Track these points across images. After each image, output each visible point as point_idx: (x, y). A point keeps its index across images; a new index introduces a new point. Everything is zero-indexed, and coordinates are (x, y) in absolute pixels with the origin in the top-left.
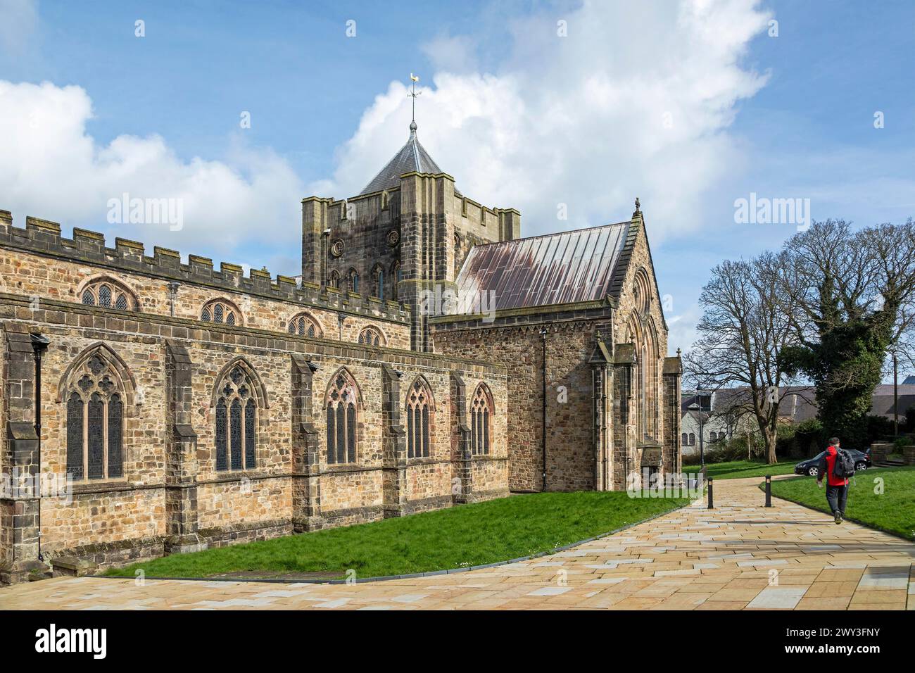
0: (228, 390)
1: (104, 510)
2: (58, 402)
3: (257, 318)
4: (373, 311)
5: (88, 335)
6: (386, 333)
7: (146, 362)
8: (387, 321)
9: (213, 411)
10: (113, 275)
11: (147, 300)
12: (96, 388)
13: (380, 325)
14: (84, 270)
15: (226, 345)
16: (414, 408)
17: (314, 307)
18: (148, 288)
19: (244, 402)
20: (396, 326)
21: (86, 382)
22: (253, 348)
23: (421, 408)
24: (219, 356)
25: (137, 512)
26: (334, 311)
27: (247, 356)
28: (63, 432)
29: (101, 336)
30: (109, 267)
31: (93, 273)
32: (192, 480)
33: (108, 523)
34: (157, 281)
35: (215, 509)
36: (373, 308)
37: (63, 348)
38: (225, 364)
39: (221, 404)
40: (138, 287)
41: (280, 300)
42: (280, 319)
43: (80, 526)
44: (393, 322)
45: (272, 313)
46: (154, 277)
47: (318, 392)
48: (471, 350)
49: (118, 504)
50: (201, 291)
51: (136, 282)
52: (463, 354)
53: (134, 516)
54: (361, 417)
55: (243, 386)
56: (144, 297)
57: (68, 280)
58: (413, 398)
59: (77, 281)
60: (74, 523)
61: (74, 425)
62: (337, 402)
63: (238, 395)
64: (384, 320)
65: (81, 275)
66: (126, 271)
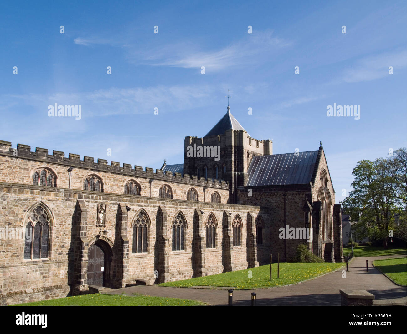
0: (176, 222)
1: (142, 263)
2: (131, 228)
3: (177, 191)
4: (216, 185)
5: (139, 206)
6: (221, 194)
7: (154, 213)
8: (221, 189)
9: (172, 230)
10: (134, 179)
11: (143, 186)
12: (141, 223)
13: (219, 191)
14: (126, 177)
15: (176, 206)
16: (235, 227)
17: (195, 185)
18: (144, 182)
19: (181, 226)
20: (225, 191)
21: (138, 220)
23: (238, 227)
24: (174, 210)
25: (150, 265)
26: (202, 186)
27: (182, 210)
29: (142, 206)
30: (133, 176)
31: (128, 178)
32: (166, 254)
33: (143, 268)
34: (146, 180)
35: (172, 265)
36: (216, 184)
37: (134, 210)
38: (175, 213)
39: (174, 227)
40: (141, 182)
41: (184, 184)
42: (184, 191)
43: (136, 268)
44: (223, 189)
45: (182, 188)
46: (145, 178)
48: (255, 201)
49: (145, 262)
50: (159, 182)
51: (140, 180)
52: (251, 202)
54: (217, 231)
55: (180, 221)
56: (142, 186)
57: (121, 181)
58: (235, 222)
59: (124, 182)
61: (135, 235)
62: (209, 225)
63: (179, 224)
64: (220, 189)
65: (125, 179)
66: (138, 177)
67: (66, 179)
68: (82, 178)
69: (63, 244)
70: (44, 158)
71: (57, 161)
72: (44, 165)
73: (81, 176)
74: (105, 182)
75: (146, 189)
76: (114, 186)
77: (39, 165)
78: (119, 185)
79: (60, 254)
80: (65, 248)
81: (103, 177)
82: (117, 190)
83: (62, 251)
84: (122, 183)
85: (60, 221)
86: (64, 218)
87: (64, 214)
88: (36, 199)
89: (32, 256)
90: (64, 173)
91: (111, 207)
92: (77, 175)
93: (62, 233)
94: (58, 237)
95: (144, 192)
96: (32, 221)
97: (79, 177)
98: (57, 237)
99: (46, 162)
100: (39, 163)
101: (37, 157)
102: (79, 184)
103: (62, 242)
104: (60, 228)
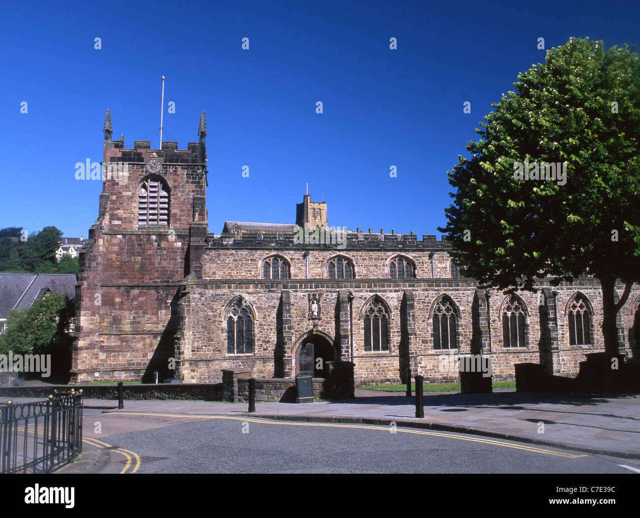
0: (439, 310)
1: (379, 365)
2: (359, 320)
5: (371, 291)
7: (396, 300)
9: (431, 321)
10: (403, 254)
11: (420, 263)
12: (376, 313)
14: (389, 254)
15: (436, 288)
16: (575, 314)
18: (420, 257)
19: (449, 315)
21: (372, 310)
22: (451, 288)
23: (582, 313)
24: (433, 294)
25: (393, 366)
27: (448, 293)
28: (362, 332)
29: (376, 291)
30: (400, 250)
31: (393, 254)
32: (415, 354)
33: (381, 370)
34: (424, 253)
35: (432, 368)
37: (361, 298)
38: (436, 298)
39: (436, 316)
40: (415, 257)
43: (369, 370)
46: (423, 251)
47: (495, 308)
49: (385, 362)
51: (413, 255)
53: (392, 368)
54: (528, 321)
55: (448, 307)
56: (418, 262)
57: (382, 259)
59: (386, 259)
60: (366, 369)
61: (367, 329)
62: (510, 313)
63: (444, 312)
65: (388, 256)
66: (408, 251)
67: (302, 266)
68: (323, 261)
69: (268, 339)
70: (273, 245)
71: (289, 246)
72: (274, 253)
73: (322, 260)
74: (356, 263)
75: (425, 265)
76: (370, 266)
77: (267, 254)
78: (378, 264)
79: (265, 350)
80: (270, 344)
81: (352, 257)
82: (376, 272)
83: (267, 347)
84: (382, 261)
85: (263, 315)
86: (268, 311)
87: (267, 306)
88: (234, 293)
89: (235, 350)
90: (298, 259)
91: (328, 295)
92: (316, 259)
93: (265, 327)
94: (262, 332)
95: (422, 270)
96: (232, 316)
97: (319, 261)
98: (260, 332)
99: (275, 249)
100: (267, 252)
101: (265, 245)
102: (320, 269)
103: (266, 337)
104: (264, 322)
